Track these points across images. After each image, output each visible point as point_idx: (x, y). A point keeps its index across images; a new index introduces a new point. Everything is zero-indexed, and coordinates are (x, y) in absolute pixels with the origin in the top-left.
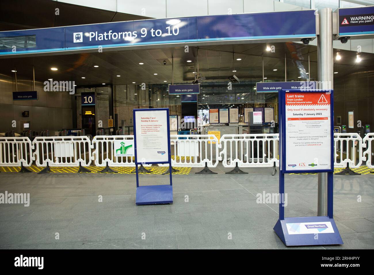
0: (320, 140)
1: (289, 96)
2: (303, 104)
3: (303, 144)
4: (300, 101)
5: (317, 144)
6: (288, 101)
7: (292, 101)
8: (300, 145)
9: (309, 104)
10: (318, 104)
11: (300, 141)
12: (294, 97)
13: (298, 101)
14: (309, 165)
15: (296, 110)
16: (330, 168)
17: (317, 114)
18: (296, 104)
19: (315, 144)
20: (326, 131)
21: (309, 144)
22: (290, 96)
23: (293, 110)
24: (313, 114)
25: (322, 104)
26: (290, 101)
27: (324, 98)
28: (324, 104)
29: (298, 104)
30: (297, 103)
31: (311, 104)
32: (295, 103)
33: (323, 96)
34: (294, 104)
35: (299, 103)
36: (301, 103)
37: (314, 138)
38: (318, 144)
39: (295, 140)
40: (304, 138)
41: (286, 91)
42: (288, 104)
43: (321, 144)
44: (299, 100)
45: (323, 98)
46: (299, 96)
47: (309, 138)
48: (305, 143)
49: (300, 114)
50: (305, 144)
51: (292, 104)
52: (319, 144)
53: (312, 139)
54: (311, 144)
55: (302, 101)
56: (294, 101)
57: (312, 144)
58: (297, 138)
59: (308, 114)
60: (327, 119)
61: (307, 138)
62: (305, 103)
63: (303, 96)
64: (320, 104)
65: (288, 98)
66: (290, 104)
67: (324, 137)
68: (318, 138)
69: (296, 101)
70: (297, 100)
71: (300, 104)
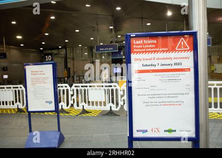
0: (180, 98)
1: (135, 42)
2: (155, 51)
3: (156, 104)
4: (151, 48)
5: (175, 103)
6: (135, 48)
7: (140, 48)
8: (152, 105)
9: (164, 51)
10: (176, 51)
11: (153, 100)
12: (143, 42)
13: (149, 48)
14: (165, 131)
15: (146, 59)
16: (194, 136)
17: (175, 64)
18: (146, 52)
19: (173, 103)
20: (188, 87)
21: (165, 104)
22: (137, 42)
23: (142, 60)
24: (169, 65)
25: (182, 51)
26: (137, 48)
27: (184, 43)
28: (185, 51)
29: (149, 52)
30: (147, 50)
31: (167, 51)
32: (144, 50)
33: (182, 40)
34: (143, 52)
35: (150, 50)
36: (152, 50)
37: (172, 96)
38: (177, 103)
39: (146, 99)
40: (157, 96)
41: (131, 36)
42: (134, 52)
43: (181, 103)
44: (150, 46)
45: (182, 42)
46: (149, 42)
47: (164, 96)
48: (160, 102)
49: (152, 65)
50: (159, 104)
51: (140, 52)
52: (179, 103)
53: (168, 97)
54: (167, 103)
55: (154, 48)
56: (143, 48)
57: (169, 103)
58: (149, 96)
59: (163, 65)
60: (190, 71)
61: (161, 96)
62: (158, 50)
63: (155, 42)
64: (179, 51)
65: (135, 44)
66: (137, 52)
67: (186, 94)
68: (176, 96)
69: (146, 48)
70: (146, 46)
71: (152, 52)
